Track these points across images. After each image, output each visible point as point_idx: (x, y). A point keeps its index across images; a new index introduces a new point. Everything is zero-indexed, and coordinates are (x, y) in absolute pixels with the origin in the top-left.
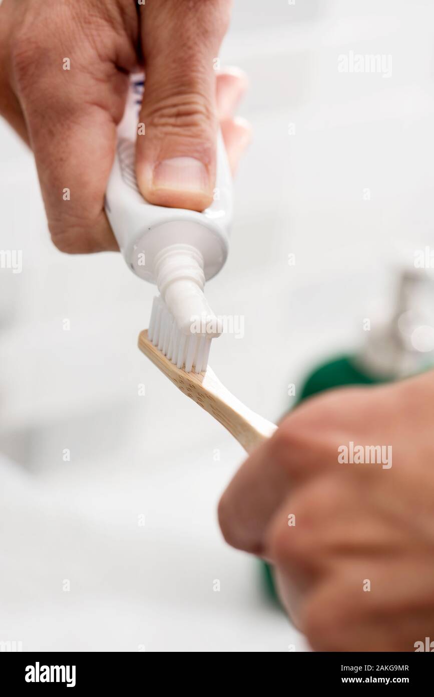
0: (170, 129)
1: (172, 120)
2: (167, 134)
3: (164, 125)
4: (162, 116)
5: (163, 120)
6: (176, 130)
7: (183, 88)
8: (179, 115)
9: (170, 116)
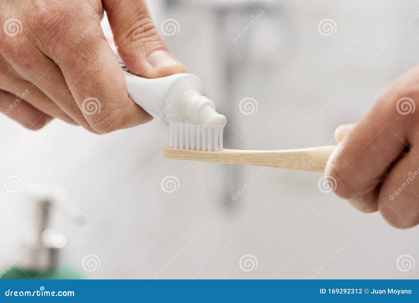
0: (144, 39)
1: (143, 34)
2: (144, 42)
3: (140, 38)
4: (137, 34)
5: (139, 36)
6: (148, 38)
7: (142, 15)
8: (145, 31)
9: (141, 33)
